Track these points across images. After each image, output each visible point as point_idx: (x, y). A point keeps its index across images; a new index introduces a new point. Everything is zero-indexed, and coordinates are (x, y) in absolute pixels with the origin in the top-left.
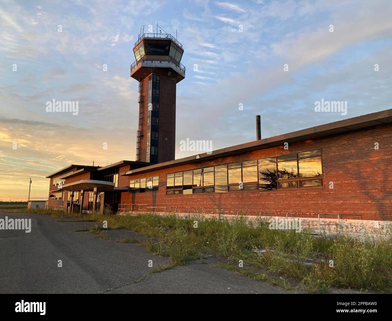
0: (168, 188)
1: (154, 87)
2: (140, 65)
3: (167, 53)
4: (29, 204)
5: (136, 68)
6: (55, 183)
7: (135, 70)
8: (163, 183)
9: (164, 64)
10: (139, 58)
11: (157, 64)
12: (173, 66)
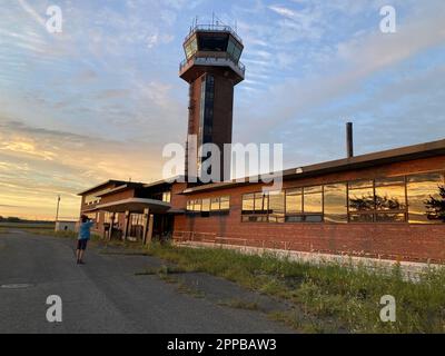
0: (244, 212)
1: (207, 90)
2: (192, 63)
3: (224, 48)
4: (57, 224)
5: (187, 67)
6: (87, 201)
7: (184, 70)
8: (236, 205)
9: (221, 62)
10: (190, 54)
11: (212, 62)
12: (231, 65)
